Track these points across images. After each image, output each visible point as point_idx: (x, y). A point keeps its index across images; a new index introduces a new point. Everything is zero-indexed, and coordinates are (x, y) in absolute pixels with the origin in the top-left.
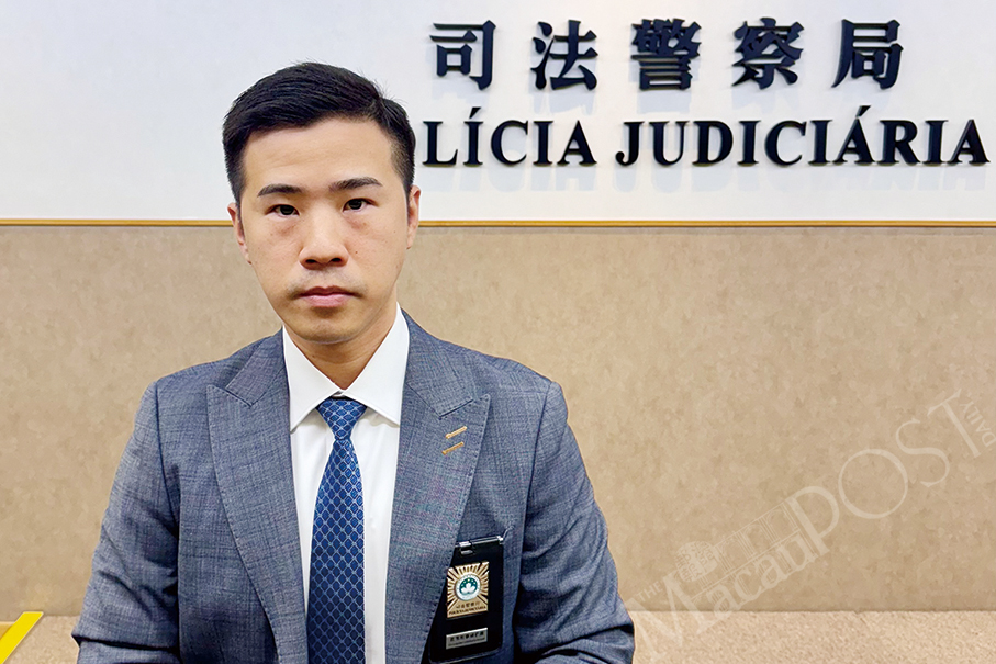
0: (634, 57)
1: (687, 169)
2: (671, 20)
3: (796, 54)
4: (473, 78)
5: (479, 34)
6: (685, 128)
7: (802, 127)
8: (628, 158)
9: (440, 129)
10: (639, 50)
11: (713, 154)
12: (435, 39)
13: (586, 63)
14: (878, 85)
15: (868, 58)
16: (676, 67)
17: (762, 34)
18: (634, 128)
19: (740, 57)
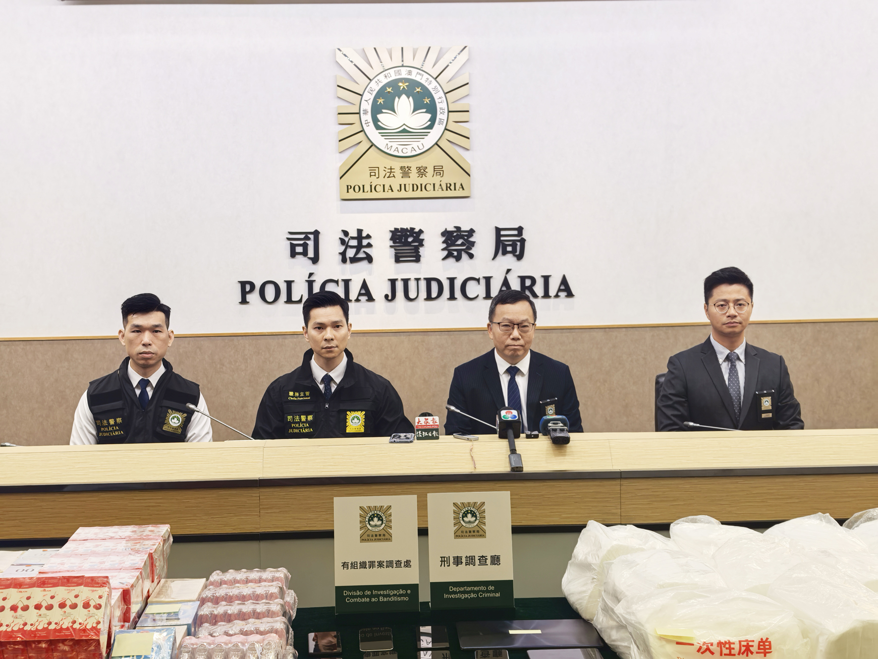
0: (391, 247)
1: (421, 302)
2: (409, 229)
3: (473, 244)
4: (309, 258)
5: (312, 236)
6: (419, 282)
7: (478, 280)
8: (391, 297)
9: (293, 285)
10: (394, 243)
11: (434, 295)
12: (288, 239)
13: (367, 250)
14: (515, 259)
15: (509, 245)
16: (413, 251)
17: (455, 234)
18: (393, 282)
19: (444, 245)
